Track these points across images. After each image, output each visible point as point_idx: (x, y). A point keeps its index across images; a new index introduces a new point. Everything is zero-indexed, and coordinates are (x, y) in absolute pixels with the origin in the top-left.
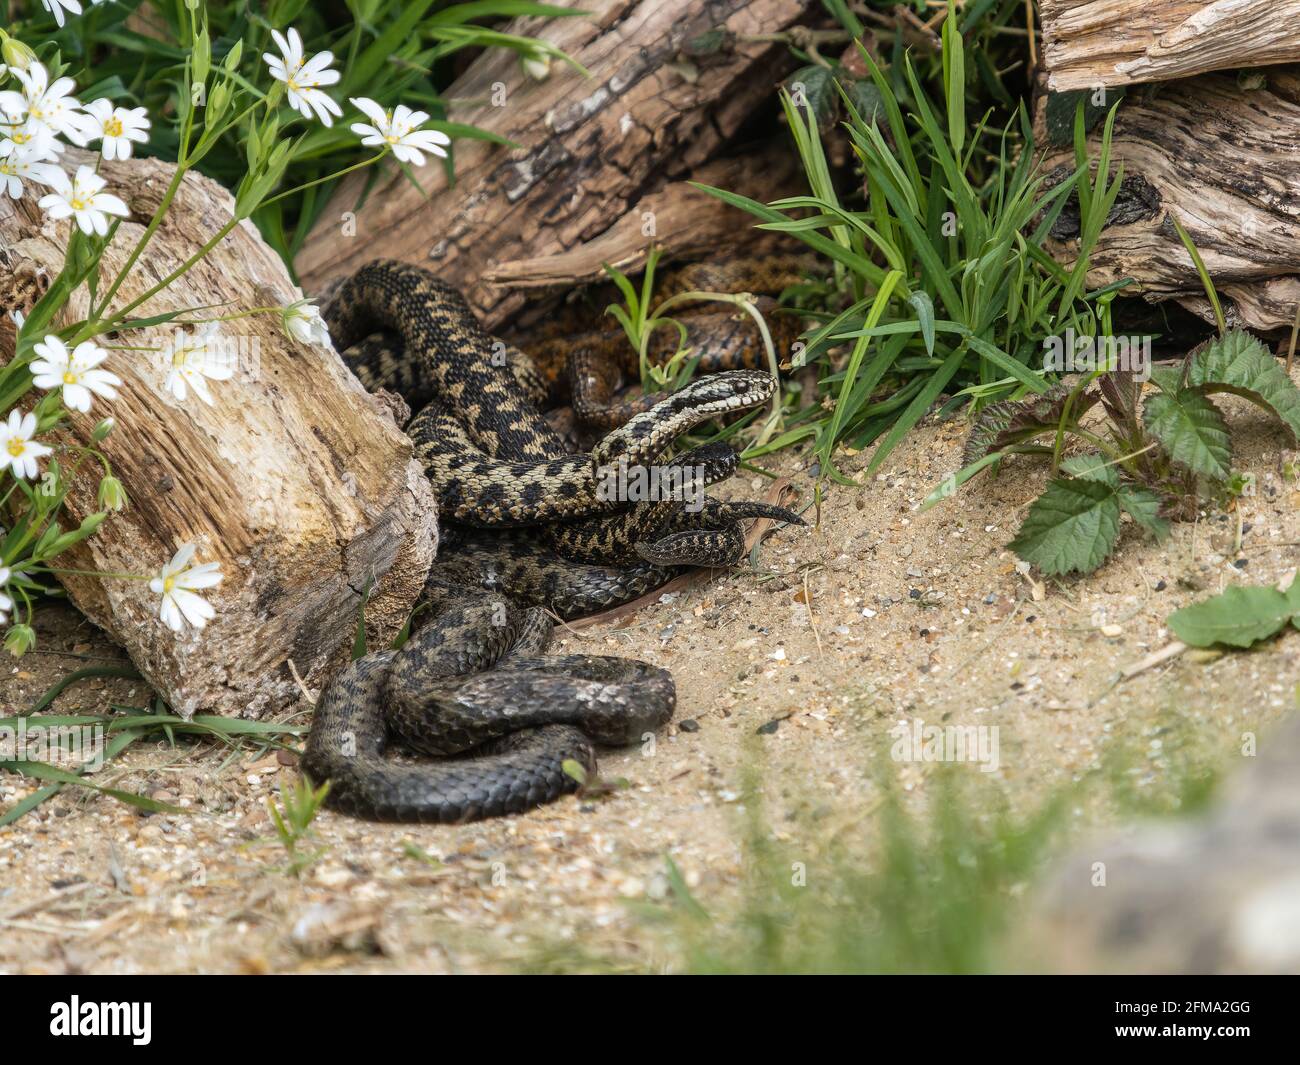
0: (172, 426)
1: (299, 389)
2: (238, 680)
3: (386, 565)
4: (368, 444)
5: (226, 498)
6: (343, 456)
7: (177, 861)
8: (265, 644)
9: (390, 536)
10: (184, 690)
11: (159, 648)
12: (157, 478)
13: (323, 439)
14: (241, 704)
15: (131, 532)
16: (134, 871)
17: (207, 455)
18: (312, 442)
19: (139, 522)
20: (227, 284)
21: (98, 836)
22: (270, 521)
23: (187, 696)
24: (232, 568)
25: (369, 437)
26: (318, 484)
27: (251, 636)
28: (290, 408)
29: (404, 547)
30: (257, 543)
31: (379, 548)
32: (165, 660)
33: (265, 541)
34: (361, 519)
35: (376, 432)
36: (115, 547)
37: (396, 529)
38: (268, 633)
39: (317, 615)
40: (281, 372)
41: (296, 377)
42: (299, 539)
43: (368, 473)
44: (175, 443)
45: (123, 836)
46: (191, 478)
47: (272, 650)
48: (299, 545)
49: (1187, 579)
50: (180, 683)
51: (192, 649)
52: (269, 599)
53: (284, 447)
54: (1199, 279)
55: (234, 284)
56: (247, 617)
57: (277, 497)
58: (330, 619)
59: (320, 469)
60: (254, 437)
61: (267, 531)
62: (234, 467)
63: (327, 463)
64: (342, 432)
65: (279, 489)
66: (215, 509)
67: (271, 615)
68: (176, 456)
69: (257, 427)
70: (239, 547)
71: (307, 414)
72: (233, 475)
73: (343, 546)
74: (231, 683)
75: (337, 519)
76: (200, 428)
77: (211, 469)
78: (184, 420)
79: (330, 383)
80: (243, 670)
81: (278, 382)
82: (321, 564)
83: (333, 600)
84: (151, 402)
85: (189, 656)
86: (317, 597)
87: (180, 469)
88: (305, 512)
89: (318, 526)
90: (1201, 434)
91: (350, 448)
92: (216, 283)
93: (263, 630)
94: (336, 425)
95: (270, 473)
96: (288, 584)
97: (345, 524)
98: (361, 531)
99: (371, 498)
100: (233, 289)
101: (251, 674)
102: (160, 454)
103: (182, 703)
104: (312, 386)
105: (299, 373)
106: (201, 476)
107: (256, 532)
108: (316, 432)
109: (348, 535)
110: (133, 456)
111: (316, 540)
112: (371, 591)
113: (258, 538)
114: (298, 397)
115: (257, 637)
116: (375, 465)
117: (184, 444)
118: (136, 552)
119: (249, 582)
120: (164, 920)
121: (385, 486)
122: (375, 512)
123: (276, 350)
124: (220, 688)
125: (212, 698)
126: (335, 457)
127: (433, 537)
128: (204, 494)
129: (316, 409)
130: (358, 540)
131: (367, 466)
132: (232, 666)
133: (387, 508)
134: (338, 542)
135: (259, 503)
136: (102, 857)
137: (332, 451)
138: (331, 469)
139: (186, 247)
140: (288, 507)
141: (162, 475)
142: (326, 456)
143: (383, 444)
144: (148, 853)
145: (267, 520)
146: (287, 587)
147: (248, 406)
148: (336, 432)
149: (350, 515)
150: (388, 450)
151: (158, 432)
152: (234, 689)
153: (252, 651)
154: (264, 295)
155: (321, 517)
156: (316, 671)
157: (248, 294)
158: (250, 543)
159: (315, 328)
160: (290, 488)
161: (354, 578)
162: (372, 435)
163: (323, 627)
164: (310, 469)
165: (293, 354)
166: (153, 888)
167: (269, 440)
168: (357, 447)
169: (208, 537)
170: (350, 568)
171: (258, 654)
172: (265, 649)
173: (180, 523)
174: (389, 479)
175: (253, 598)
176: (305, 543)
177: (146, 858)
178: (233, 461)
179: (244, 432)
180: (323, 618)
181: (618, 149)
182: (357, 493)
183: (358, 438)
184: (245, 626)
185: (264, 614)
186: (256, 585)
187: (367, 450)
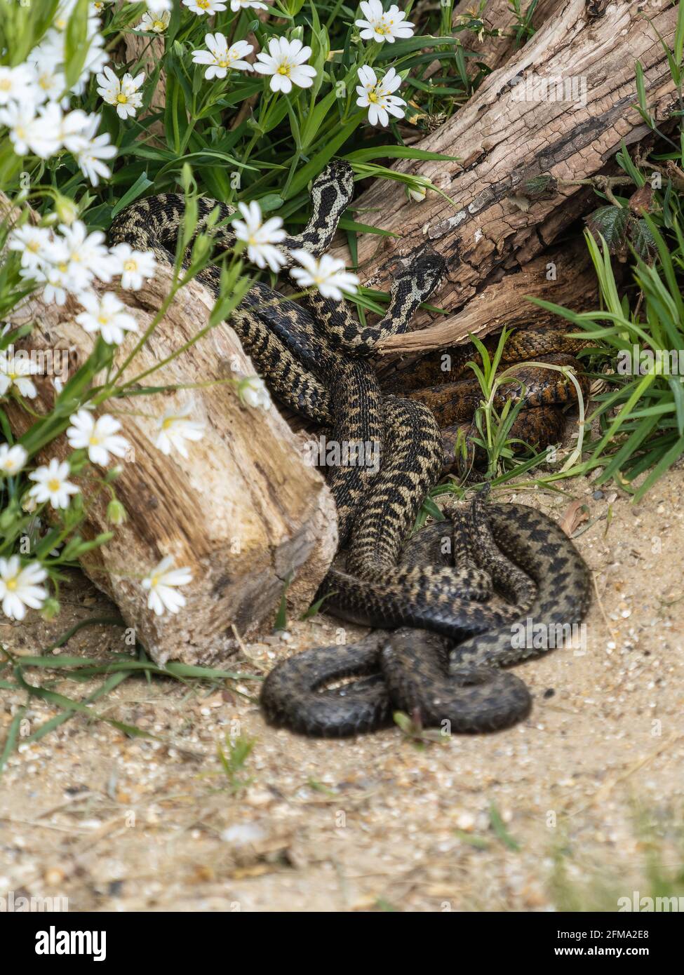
0: (159, 462)
1: (246, 435)
2: (197, 639)
3: (301, 561)
4: (293, 478)
5: (194, 516)
6: (276, 485)
7: (152, 776)
8: (217, 615)
9: (305, 542)
10: (160, 648)
11: (144, 617)
12: (147, 499)
13: (262, 471)
14: (198, 655)
15: (128, 535)
16: (122, 783)
17: (182, 485)
18: (254, 473)
19: (133, 528)
20: (200, 356)
21: (98, 752)
22: (224, 534)
23: (161, 651)
24: (196, 566)
25: (293, 474)
26: (257, 505)
27: (207, 611)
28: (240, 449)
29: (315, 549)
30: (214, 550)
31: (297, 551)
32: (147, 625)
33: (219, 549)
34: (286, 531)
35: (299, 470)
36: (117, 544)
37: (310, 536)
38: (220, 608)
39: (252, 595)
40: (234, 422)
41: (244, 426)
42: (242, 546)
43: (292, 499)
44: (160, 474)
45: (115, 753)
46: (171, 501)
47: (221, 619)
48: (243, 550)
50: (158, 642)
51: (166, 620)
52: (221, 586)
53: (235, 478)
55: (204, 355)
56: (206, 599)
57: (229, 516)
58: (262, 597)
59: (259, 494)
60: (214, 472)
61: (220, 542)
62: (200, 494)
63: (264, 489)
64: (275, 467)
65: (230, 510)
66: (187, 524)
67: (221, 597)
68: (161, 484)
69: (217, 464)
70: (202, 552)
71: (251, 453)
72: (199, 500)
73: (273, 549)
74: (193, 642)
75: (270, 531)
76: (178, 466)
77: (185, 495)
78: (167, 460)
79: (268, 433)
80: (200, 633)
81: (233, 429)
82: (257, 562)
83: (264, 585)
84: (145, 444)
85: (165, 625)
86: (253, 584)
87: (163, 493)
88: (247, 527)
89: (257, 537)
91: (280, 480)
92: (192, 355)
93: (215, 607)
94: (271, 463)
95: (226, 498)
96: (234, 575)
97: (275, 534)
98: (286, 539)
99: (293, 516)
100: (204, 360)
101: (206, 635)
102: (150, 482)
103: (158, 656)
104: (255, 433)
105: (247, 423)
106: (178, 500)
107: (214, 542)
108: (257, 465)
109: (276, 542)
110: (131, 482)
111: (255, 546)
112: (292, 579)
113: (215, 546)
114: (246, 440)
115: (212, 611)
116: (297, 493)
117: (167, 476)
118: (131, 548)
119: (208, 575)
120: (142, 825)
121: (303, 509)
122: (296, 526)
123: (232, 406)
124: (184, 645)
125: (179, 651)
126: (270, 486)
127: (334, 540)
128: (178, 512)
129: (258, 450)
130: (283, 545)
131: (291, 493)
132: (193, 630)
133: (304, 524)
134: (270, 547)
135: (216, 522)
136: (100, 769)
137: (267, 480)
138: (267, 493)
139: (172, 328)
140: (237, 523)
141: (150, 497)
142: (263, 484)
143: (303, 479)
144: (133, 768)
145: (222, 534)
146: (233, 578)
147: (211, 448)
148: (271, 467)
149: (279, 527)
150: (307, 484)
151: (149, 466)
152: (194, 645)
153: (208, 620)
154: (224, 365)
155: (258, 530)
156: (251, 632)
157: (214, 364)
158: (209, 549)
159: (261, 395)
160: (238, 509)
161: (279, 571)
162: (296, 472)
163: (256, 604)
164: (253, 494)
165: (243, 410)
166: (135, 797)
167: (224, 473)
168: (285, 480)
169: (180, 544)
170: (278, 563)
171: (212, 622)
172: (216, 619)
173: (161, 531)
174: (306, 504)
175: (210, 586)
176: (248, 549)
177: (130, 772)
178: (200, 490)
179: (208, 467)
180: (257, 597)
181: (472, 253)
182: (284, 512)
183: (285, 473)
184: (204, 604)
185: (217, 596)
186: (212, 578)
187: (292, 482)
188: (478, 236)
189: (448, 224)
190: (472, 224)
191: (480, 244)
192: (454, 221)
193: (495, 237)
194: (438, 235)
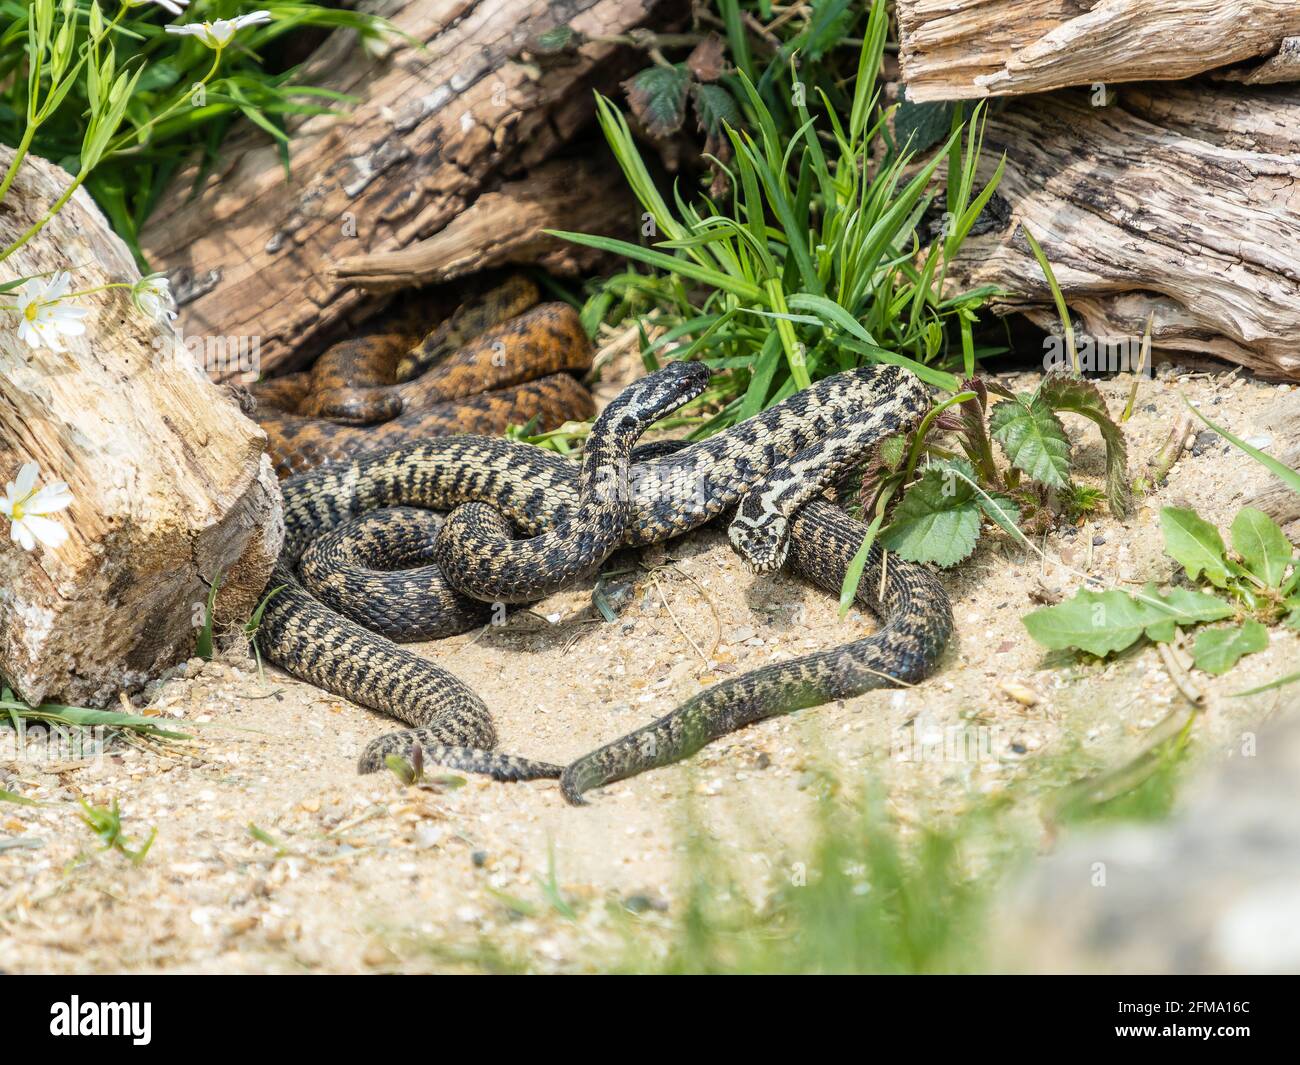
0: (26, 412)
1: (150, 379)
2: (87, 667)
3: (235, 557)
4: (220, 435)
5: (81, 485)
6: (194, 446)
8: (114, 632)
9: (240, 527)
10: (34, 675)
12: (12, 465)
13: (174, 429)
14: (87, 692)
17: (62, 443)
18: (164, 432)
22: (125, 508)
23: (36, 681)
24: (85, 555)
25: (221, 428)
26: (170, 474)
27: (100, 624)
28: (141, 398)
29: (253, 540)
30: (112, 531)
31: (229, 540)
32: (14, 646)
33: (119, 530)
34: (213, 510)
35: (229, 423)
37: (246, 521)
38: (119, 621)
39: (165, 605)
40: (131, 361)
41: (147, 366)
42: (152, 528)
43: (220, 464)
44: (29, 428)
46: (46, 465)
47: (119, 640)
48: (152, 535)
49: (1038, 593)
50: (30, 669)
51: (43, 634)
52: (121, 586)
53: (135, 436)
54: (1049, 292)
56: (98, 605)
57: (131, 485)
58: (178, 609)
59: (172, 459)
60: (107, 425)
61: (121, 519)
62: (90, 455)
63: (179, 453)
64: (193, 422)
65: (132, 477)
67: (121, 604)
68: (31, 443)
69: (110, 415)
70: (93, 535)
71: (161, 404)
72: (88, 463)
73: (194, 536)
74: (80, 671)
75: (189, 509)
76: (55, 415)
77: (67, 457)
78: (37, 405)
79: (182, 376)
80: (91, 658)
81: (129, 372)
82: (173, 555)
83: (181, 591)
85: (40, 641)
86: (167, 587)
87: (32, 454)
88: (159, 501)
89: (170, 516)
90: (1046, 445)
91: (202, 439)
93: (112, 619)
94: (187, 416)
95: (124, 462)
96: (139, 573)
97: (197, 514)
98: (212, 521)
99: (223, 488)
100: (83, 277)
101: (99, 662)
102: (14, 439)
103: (30, 690)
104: (164, 377)
105: (152, 364)
106: (57, 464)
107: (111, 520)
108: (167, 421)
109: (199, 525)
111: (169, 530)
112: (219, 583)
113: (112, 526)
114: (150, 387)
115: (107, 625)
116: (228, 455)
117: (39, 431)
119: (102, 570)
121: (237, 478)
122: (227, 503)
123: (127, 339)
124: (68, 676)
125: (60, 686)
126: (186, 446)
127: (280, 530)
129: (168, 398)
130: (209, 531)
131: (218, 457)
132: (81, 654)
134: (189, 533)
135: (114, 492)
137: (183, 441)
138: (182, 459)
140: (142, 496)
142: (177, 446)
143: (236, 435)
145: (121, 508)
146: (137, 576)
147: (101, 395)
148: (187, 422)
149: (202, 505)
150: (243, 442)
151: (12, 417)
152: (82, 677)
153: (101, 639)
155: (173, 507)
156: (162, 662)
158: (104, 531)
160: (143, 477)
161: (203, 570)
162: (224, 426)
163: (171, 618)
164: (161, 459)
165: (144, 343)
167: (122, 428)
168: (208, 438)
170: (200, 559)
171: (106, 643)
172: (114, 638)
174: (242, 471)
175: (105, 585)
176: (158, 533)
178: (87, 448)
179: (97, 420)
180: (170, 609)
181: (458, 147)
182: (207, 484)
183: (210, 429)
184: (96, 615)
185: (115, 603)
186: (108, 575)
187: (219, 440)
188: (467, 123)
189: (422, 106)
190: (456, 105)
191: (470, 134)
192: (432, 101)
193: (491, 123)
194: (408, 122)
